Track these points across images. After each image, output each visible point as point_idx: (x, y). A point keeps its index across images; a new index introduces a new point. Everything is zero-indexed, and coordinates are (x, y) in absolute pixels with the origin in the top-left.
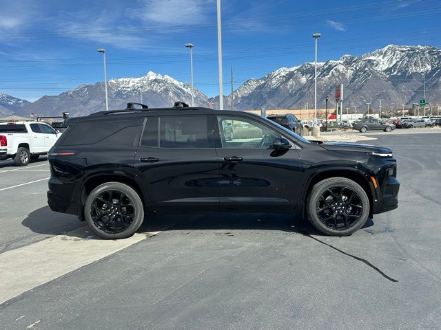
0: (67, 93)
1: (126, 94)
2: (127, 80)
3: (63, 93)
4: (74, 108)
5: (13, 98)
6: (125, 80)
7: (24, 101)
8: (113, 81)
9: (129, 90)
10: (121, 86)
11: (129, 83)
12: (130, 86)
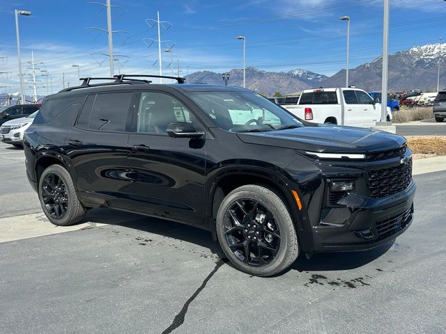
0: (365, 65)
1: (429, 62)
2: (432, 46)
3: (361, 66)
4: (370, 81)
5: (313, 74)
6: (429, 47)
7: (323, 76)
8: (415, 49)
9: (432, 57)
10: (424, 54)
11: (433, 50)
12: (434, 53)
